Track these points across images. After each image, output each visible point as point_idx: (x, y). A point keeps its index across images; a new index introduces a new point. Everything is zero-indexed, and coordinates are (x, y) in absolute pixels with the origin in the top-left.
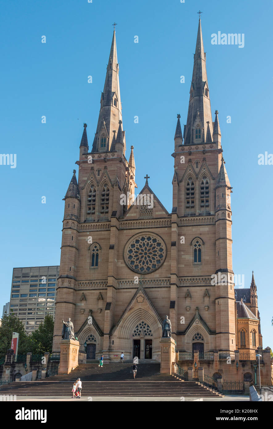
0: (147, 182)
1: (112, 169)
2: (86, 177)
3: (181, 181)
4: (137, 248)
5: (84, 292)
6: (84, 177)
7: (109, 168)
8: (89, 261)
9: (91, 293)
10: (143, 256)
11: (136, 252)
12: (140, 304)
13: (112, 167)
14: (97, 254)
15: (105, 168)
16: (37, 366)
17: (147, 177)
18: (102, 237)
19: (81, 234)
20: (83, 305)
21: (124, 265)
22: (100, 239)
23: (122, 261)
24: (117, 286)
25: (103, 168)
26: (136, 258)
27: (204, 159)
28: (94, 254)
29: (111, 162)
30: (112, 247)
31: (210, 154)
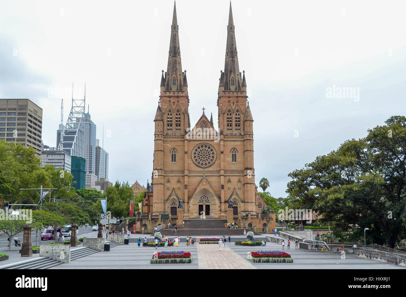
0: (204, 113)
1: (182, 102)
2: (166, 106)
3: (224, 114)
4: (198, 152)
5: (169, 177)
6: (165, 106)
7: (180, 102)
8: (170, 159)
9: (173, 178)
10: (203, 157)
11: (198, 154)
12: (204, 186)
13: (182, 101)
14: (175, 154)
15: (178, 101)
16: (155, 221)
17: (204, 109)
18: (178, 144)
19: (164, 142)
20: (168, 185)
21: (192, 162)
22: (176, 146)
23: (191, 159)
24: (189, 175)
25: (177, 101)
26: (198, 158)
27: (237, 102)
28: (173, 154)
29: (182, 98)
30: (186, 153)
31: (240, 98)
